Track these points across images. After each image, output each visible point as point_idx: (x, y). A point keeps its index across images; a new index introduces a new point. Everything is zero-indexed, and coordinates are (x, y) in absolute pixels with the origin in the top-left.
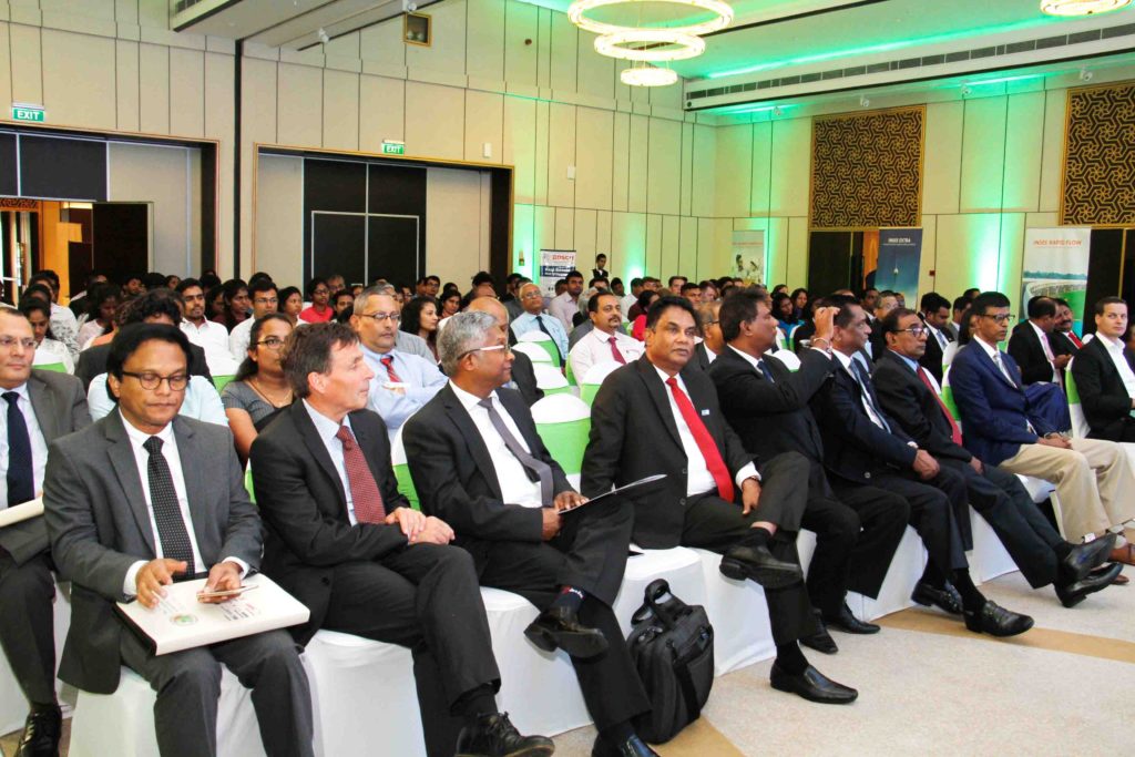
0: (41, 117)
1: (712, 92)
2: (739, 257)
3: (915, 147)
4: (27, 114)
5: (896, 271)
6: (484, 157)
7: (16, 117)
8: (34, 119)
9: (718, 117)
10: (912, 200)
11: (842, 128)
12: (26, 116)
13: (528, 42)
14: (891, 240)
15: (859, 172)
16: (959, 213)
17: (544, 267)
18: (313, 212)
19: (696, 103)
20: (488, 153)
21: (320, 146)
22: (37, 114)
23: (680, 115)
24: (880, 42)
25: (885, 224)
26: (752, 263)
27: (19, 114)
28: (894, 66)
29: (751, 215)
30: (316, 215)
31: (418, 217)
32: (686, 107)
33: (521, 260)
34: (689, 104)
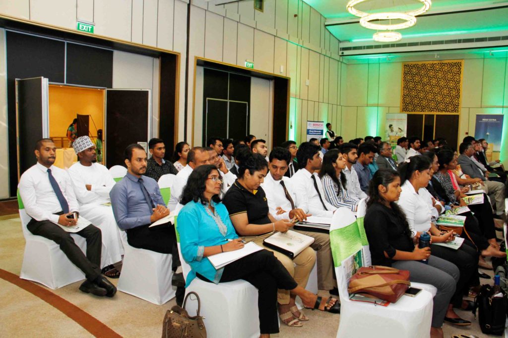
0: (92, 30)
1: (355, 48)
2: (390, 126)
3: (458, 78)
4: (85, 27)
5: (488, 133)
6: (281, 73)
7: (78, 29)
8: (88, 31)
9: (348, 60)
10: (457, 101)
11: (418, 68)
12: (84, 29)
13: (295, 16)
14: (484, 120)
15: (428, 88)
16: (481, 108)
17: (309, 130)
18: (207, 99)
19: (346, 53)
20: (282, 71)
21: (221, 61)
22: (90, 27)
23: (337, 58)
24: (451, 30)
25: (442, 111)
26: (400, 129)
27: (80, 27)
28: (460, 41)
29: (367, 106)
30: (208, 100)
31: (247, 103)
32: (341, 54)
33: (291, 126)
34: (343, 53)
